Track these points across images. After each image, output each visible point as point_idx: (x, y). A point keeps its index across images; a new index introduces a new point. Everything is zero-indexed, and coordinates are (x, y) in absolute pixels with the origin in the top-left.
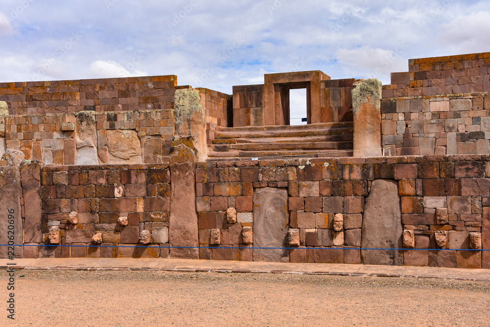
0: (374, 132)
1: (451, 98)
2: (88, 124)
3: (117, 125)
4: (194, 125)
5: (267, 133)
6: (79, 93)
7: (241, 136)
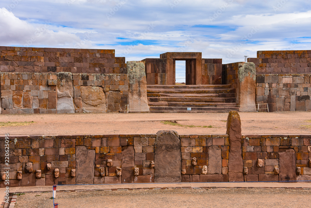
0: (252, 93)
1: (293, 76)
2: (67, 81)
3: (89, 83)
4: (143, 85)
5: (175, 90)
6: (43, 57)
7: (160, 92)
